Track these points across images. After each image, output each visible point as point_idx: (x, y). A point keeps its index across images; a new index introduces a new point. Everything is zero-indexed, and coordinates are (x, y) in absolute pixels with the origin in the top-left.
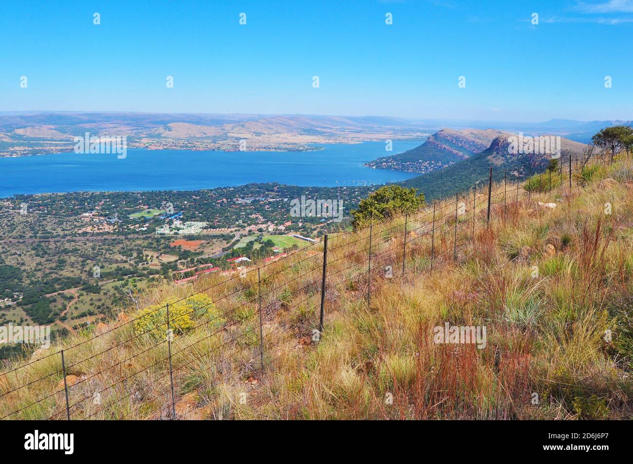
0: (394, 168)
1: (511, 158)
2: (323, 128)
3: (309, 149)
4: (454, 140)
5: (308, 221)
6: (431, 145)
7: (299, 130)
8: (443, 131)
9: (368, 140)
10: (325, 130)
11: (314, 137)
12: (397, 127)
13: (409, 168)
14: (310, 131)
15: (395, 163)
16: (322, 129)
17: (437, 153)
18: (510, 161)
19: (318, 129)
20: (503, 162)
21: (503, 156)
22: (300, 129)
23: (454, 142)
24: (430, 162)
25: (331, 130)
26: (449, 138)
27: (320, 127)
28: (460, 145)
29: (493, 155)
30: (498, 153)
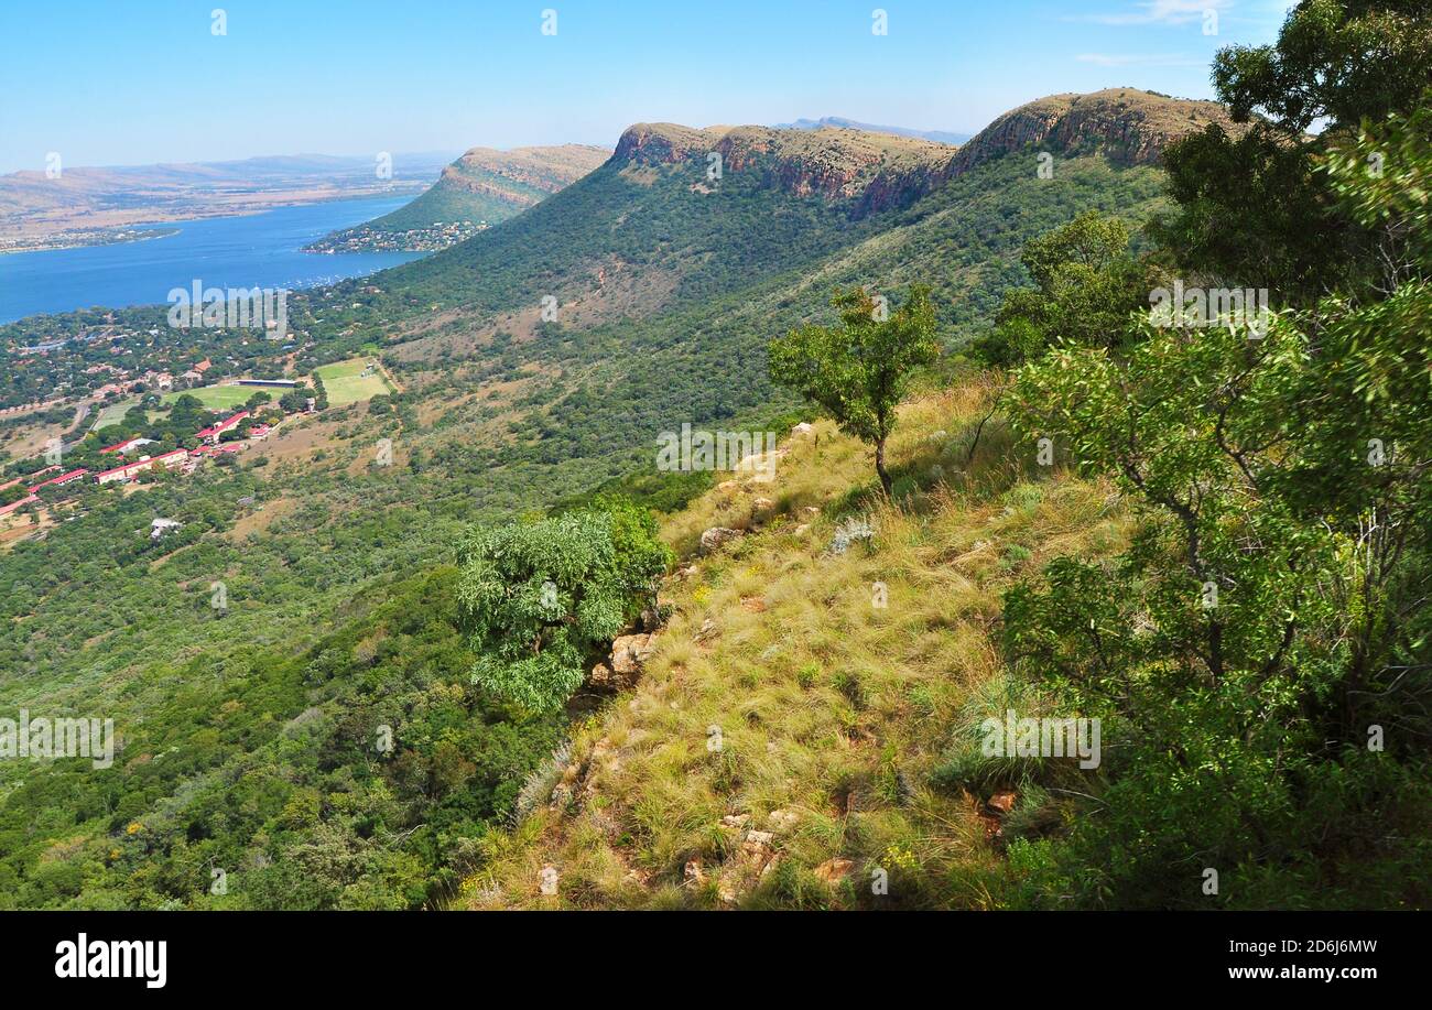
0: (381, 248)
1: (671, 167)
2: (154, 190)
3: (143, 236)
4: (504, 169)
5: (251, 353)
6: (455, 186)
7: (94, 200)
8: (472, 154)
9: (282, 205)
10: (162, 194)
11: (139, 211)
12: (338, 176)
13: (415, 243)
14: (121, 200)
15: (379, 237)
16: (154, 193)
17: (472, 204)
18: (670, 174)
19: (142, 193)
20: (656, 178)
21: (653, 166)
22: (93, 196)
23: (504, 174)
24: (462, 225)
25: (178, 194)
26: (491, 167)
27: (146, 189)
28: (520, 180)
29: (630, 168)
30: (640, 162)
